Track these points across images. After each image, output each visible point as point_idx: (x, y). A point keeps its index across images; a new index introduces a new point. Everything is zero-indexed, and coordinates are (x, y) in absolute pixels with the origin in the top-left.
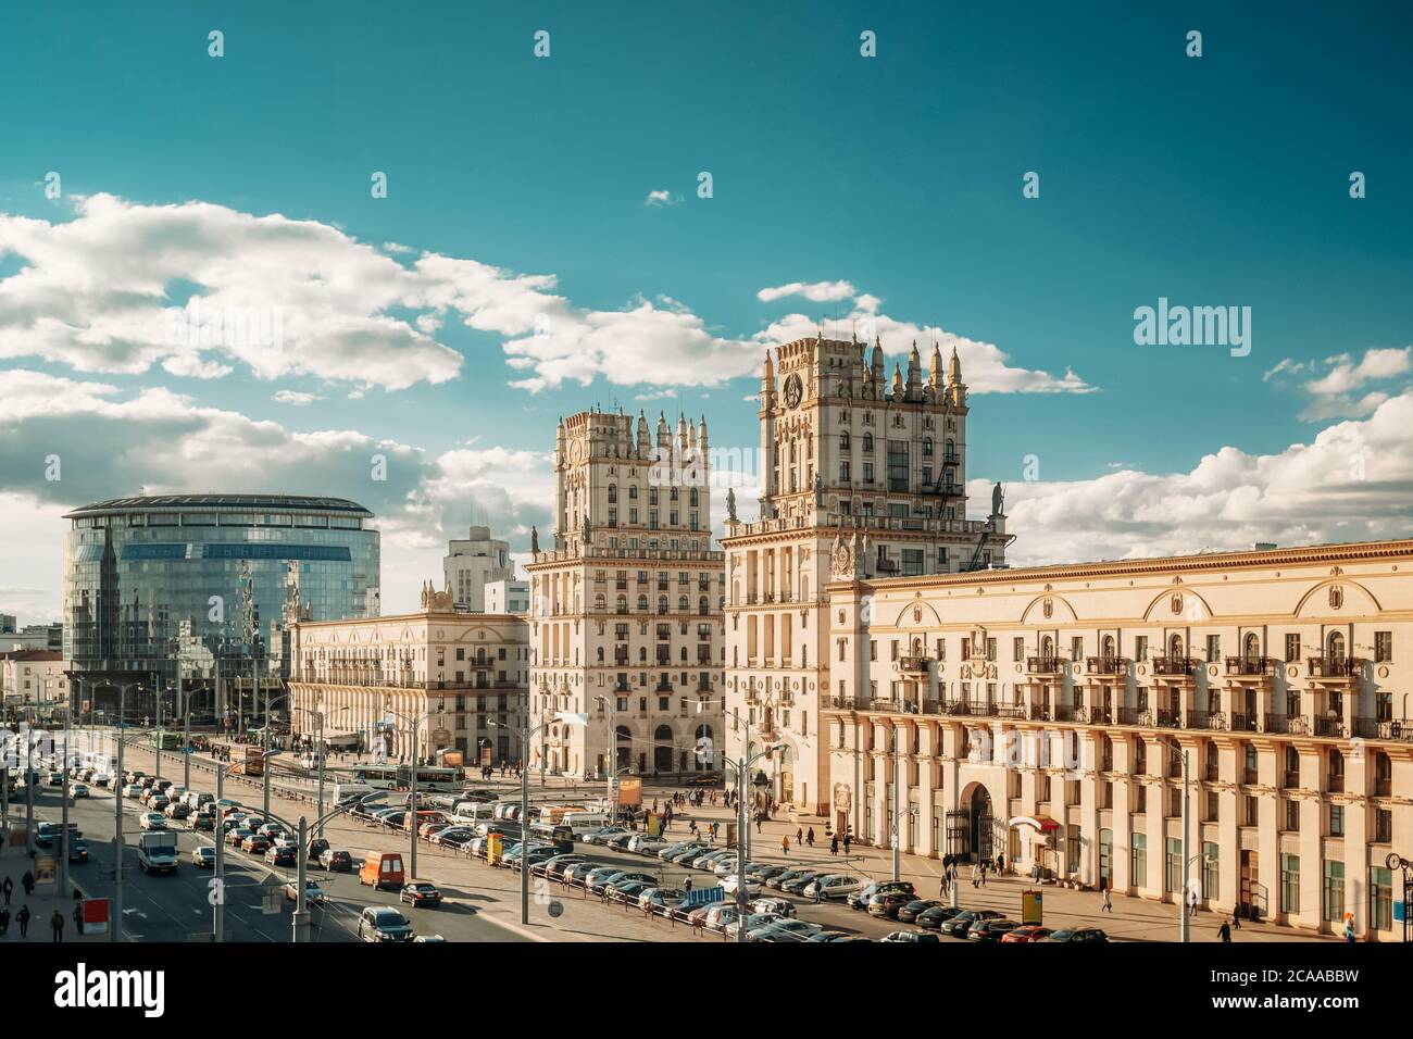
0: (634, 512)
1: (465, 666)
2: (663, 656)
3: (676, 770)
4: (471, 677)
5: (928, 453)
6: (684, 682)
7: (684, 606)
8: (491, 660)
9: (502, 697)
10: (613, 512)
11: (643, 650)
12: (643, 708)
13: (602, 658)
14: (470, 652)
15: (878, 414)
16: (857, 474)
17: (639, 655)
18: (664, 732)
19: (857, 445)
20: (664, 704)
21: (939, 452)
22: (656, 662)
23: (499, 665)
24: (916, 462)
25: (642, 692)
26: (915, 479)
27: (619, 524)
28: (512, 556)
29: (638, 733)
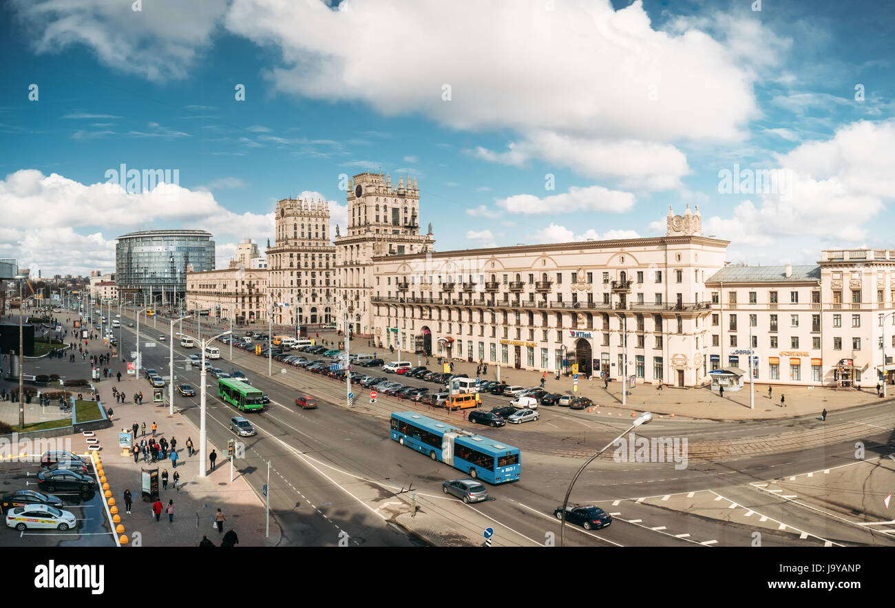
0: (303, 233)
1: (245, 287)
2: (313, 283)
3: (318, 323)
4: (247, 291)
5: (406, 212)
6: (321, 292)
7: (320, 265)
8: (254, 285)
9: (258, 297)
10: (295, 233)
11: (306, 281)
12: (307, 301)
13: (292, 284)
14: (247, 282)
15: (389, 199)
16: (382, 219)
17: (305, 283)
18: (314, 310)
19: (382, 209)
20: (314, 300)
21: (410, 212)
22: (311, 285)
23: (256, 287)
24: (401, 214)
25: (307, 296)
26: (401, 222)
27: (298, 238)
28: (259, 249)
29: (305, 310)
